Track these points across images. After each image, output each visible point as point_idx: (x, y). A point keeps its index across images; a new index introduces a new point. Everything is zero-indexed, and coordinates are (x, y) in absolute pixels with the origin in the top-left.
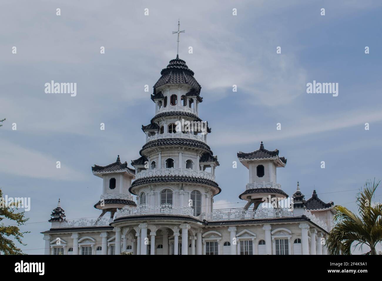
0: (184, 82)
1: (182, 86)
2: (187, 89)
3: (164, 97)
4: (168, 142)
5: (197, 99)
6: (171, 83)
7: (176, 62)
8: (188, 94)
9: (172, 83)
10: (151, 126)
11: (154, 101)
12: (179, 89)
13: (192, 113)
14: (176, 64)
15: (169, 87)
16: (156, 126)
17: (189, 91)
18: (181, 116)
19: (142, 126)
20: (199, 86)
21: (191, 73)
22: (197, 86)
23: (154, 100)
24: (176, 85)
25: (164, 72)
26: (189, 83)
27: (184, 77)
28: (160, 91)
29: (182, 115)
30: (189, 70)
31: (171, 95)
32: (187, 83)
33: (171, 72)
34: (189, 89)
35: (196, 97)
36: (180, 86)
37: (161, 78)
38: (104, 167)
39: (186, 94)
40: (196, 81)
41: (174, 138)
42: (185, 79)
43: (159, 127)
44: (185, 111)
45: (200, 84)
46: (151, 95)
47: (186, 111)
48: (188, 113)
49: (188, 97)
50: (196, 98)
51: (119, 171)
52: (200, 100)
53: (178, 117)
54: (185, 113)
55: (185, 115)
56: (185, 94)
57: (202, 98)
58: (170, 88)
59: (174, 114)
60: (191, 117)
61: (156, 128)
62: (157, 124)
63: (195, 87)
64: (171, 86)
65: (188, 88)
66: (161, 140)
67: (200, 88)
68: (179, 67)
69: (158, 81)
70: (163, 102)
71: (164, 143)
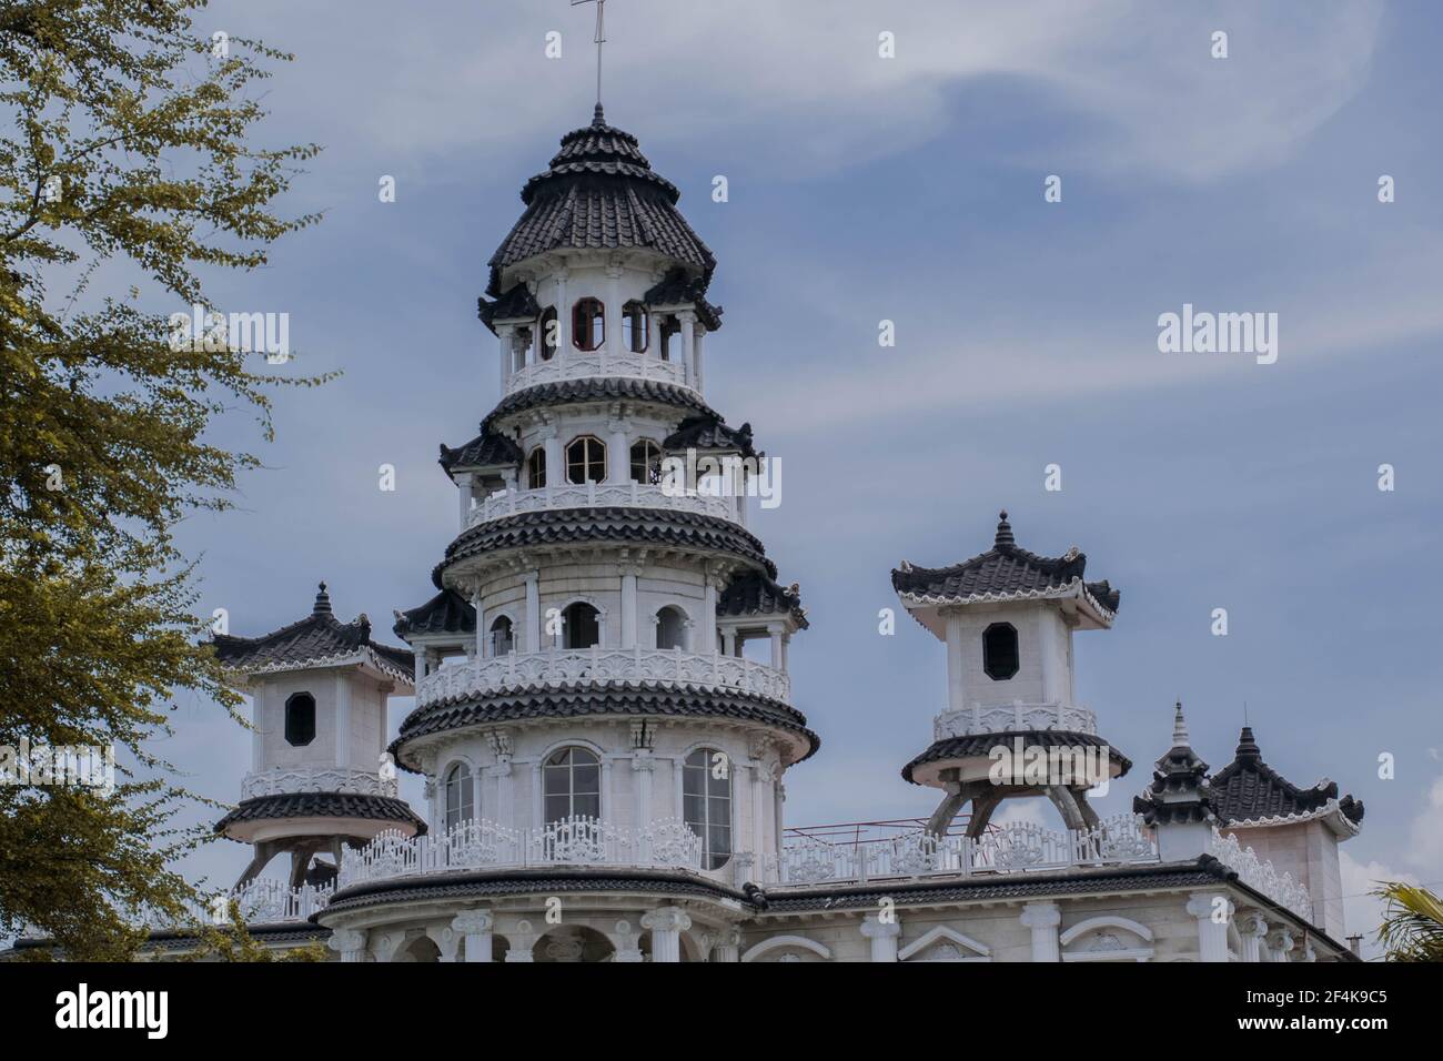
0: (636, 238)
1: (628, 257)
2: (651, 271)
3: (540, 310)
4: (571, 528)
5: (696, 319)
6: (574, 245)
7: (595, 144)
8: (653, 296)
9: (578, 244)
10: (485, 450)
11: (493, 329)
12: (614, 271)
13: (678, 383)
14: (594, 152)
15: (564, 265)
16: (510, 447)
17: (657, 280)
18: (625, 401)
19: (443, 447)
20: (707, 255)
21: (664, 195)
22: (696, 255)
23: (494, 322)
24: (600, 256)
25: (539, 193)
26: (660, 241)
27: (636, 216)
28: (522, 280)
29: (630, 398)
30: (657, 179)
31: (574, 300)
32: (650, 244)
33: (572, 194)
34: (660, 272)
35: (692, 306)
36: (616, 259)
37: (525, 220)
38: (258, 640)
39: (647, 294)
40: (691, 234)
41: (597, 506)
42: (639, 226)
43: (520, 451)
44: (644, 377)
45: (708, 245)
46: (480, 300)
47: (649, 378)
48: (659, 386)
49: (653, 309)
50: (692, 314)
51: (329, 660)
52: (709, 319)
53: (610, 406)
54: (646, 384)
55: (645, 396)
56: (639, 297)
57: (720, 308)
58: (570, 266)
59: (592, 390)
60: (673, 404)
61: (510, 459)
62: (514, 437)
63: (687, 259)
64: (575, 258)
65: (656, 265)
66: (538, 515)
67: (709, 264)
68: (607, 167)
69: (511, 236)
70: (537, 332)
71: (550, 530)
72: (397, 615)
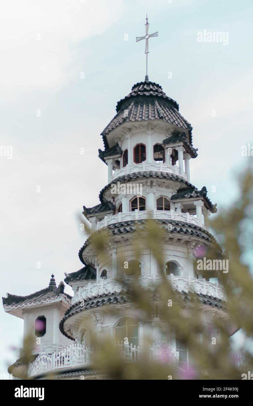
0: (156, 116)
1: (155, 126)
2: (166, 132)
3: (122, 152)
4: (128, 228)
5: (185, 150)
6: (131, 121)
7: (143, 87)
8: (166, 142)
9: (133, 120)
10: (101, 208)
11: (104, 161)
12: (150, 132)
13: (177, 173)
14: (142, 90)
15: (130, 131)
16: (110, 205)
17: (169, 136)
18: (152, 179)
19: (84, 207)
20: (189, 125)
21: (173, 105)
22: (184, 125)
23: (105, 158)
24: (143, 126)
25: (121, 106)
26: (167, 118)
27: (157, 109)
28: (116, 141)
29: (154, 178)
30: (167, 97)
31: (134, 145)
32: (162, 118)
33: (132, 104)
34: (169, 133)
35: (182, 144)
36: (151, 127)
37: (115, 117)
39: (164, 141)
40: (182, 118)
41: (138, 219)
42: (158, 112)
43: (114, 207)
44: (161, 170)
45: (189, 122)
46: (100, 150)
47: (164, 171)
48: (167, 174)
49: (167, 146)
50: (182, 147)
52: (192, 153)
53: (147, 182)
54: (162, 173)
55: (162, 177)
56: (160, 142)
57: (197, 149)
58: (132, 132)
59: (138, 176)
60: (173, 180)
61: (110, 209)
62: (112, 201)
63: (179, 126)
64: (134, 129)
65: (168, 130)
66: (114, 225)
67: (189, 128)
68: (147, 94)
69: (110, 123)
70: (121, 160)
71: (119, 231)
72: (66, 275)
